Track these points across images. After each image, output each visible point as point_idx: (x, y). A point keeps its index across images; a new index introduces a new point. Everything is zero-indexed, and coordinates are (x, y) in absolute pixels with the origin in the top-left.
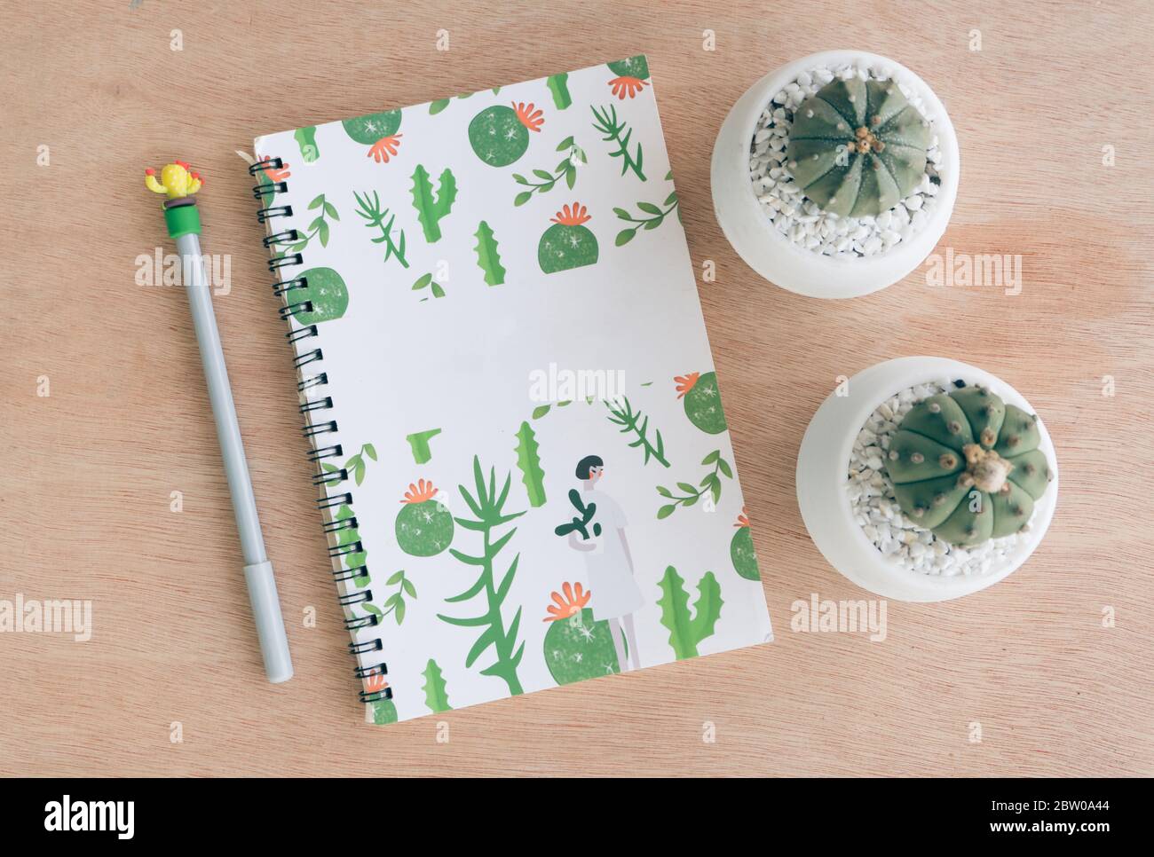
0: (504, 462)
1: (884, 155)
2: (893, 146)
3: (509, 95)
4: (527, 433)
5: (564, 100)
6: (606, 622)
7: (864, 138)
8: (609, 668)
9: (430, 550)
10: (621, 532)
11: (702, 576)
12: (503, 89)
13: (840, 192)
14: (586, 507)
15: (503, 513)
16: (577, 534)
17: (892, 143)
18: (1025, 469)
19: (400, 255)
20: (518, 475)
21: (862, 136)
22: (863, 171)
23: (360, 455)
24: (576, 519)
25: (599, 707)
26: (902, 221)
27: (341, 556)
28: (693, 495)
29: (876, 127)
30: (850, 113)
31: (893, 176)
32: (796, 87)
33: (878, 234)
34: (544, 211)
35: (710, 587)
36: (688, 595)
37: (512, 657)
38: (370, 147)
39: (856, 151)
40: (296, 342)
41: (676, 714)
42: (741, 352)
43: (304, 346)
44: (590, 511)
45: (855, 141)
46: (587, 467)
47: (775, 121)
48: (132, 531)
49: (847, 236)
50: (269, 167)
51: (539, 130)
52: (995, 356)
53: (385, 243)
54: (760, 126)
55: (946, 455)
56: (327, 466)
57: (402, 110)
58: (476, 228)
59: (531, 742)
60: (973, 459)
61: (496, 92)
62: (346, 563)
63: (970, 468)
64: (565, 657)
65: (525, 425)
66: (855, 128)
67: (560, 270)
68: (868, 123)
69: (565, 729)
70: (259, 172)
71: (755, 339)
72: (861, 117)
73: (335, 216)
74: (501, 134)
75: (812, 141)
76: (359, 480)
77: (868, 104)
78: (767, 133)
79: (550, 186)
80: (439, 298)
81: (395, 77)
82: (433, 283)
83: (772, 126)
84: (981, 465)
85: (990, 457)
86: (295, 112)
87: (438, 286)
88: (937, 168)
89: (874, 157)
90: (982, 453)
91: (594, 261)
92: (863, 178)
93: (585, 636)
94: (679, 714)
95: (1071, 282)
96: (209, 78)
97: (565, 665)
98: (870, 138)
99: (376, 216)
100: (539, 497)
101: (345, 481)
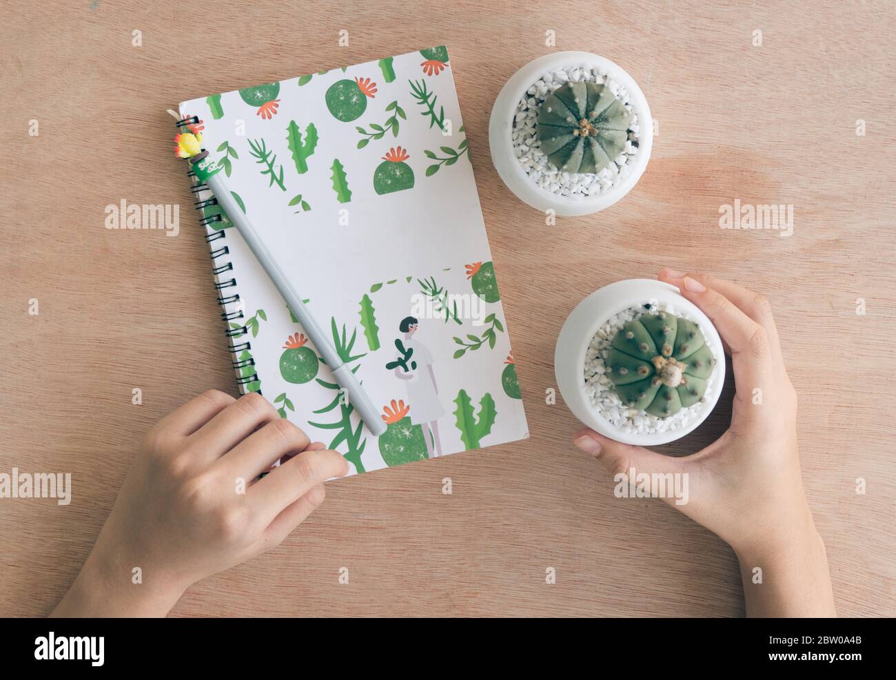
0: (352, 321)
1: (598, 137)
2: (604, 131)
3: (354, 72)
4: (367, 302)
5: (391, 76)
6: (420, 426)
7: (585, 127)
8: (422, 455)
9: (303, 379)
10: (430, 367)
11: (483, 396)
12: (349, 68)
13: (569, 161)
14: (406, 351)
15: (351, 355)
16: (401, 368)
17: (603, 129)
18: (694, 365)
19: (280, 183)
20: (361, 329)
21: (583, 125)
22: (584, 148)
23: (256, 317)
24: (399, 359)
25: (417, 478)
26: (613, 172)
27: (244, 385)
28: (477, 343)
29: (593, 119)
30: (575, 110)
31: (604, 150)
32: (542, 83)
33: (597, 181)
34: (378, 152)
35: (488, 402)
36: (474, 408)
37: (358, 449)
38: (258, 109)
39: (580, 135)
40: (211, 242)
41: (467, 482)
42: (511, 245)
43: (216, 245)
44: (409, 353)
45: (579, 128)
46: (407, 324)
47: (529, 106)
48: (104, 366)
49: (577, 183)
50: (190, 123)
51: (373, 97)
52: (680, 246)
53: (270, 174)
54: (519, 109)
55: (641, 367)
56: (233, 325)
57: (280, 82)
58: (332, 164)
59: (372, 501)
60: (659, 366)
61: (344, 70)
62: (247, 388)
63: (658, 372)
64: (393, 448)
65: (366, 297)
66: (579, 119)
67: (389, 192)
68: (587, 117)
69: (395, 492)
70: (183, 126)
71: (521, 236)
72: (582, 113)
73: (236, 156)
74: (348, 99)
75: (551, 127)
76: (255, 334)
77: (588, 102)
78: (523, 115)
79: (382, 134)
80: (307, 212)
81: (275, 57)
82: (303, 201)
83: (527, 110)
84: (664, 370)
85: (670, 363)
86: (205, 82)
87: (307, 204)
88: (636, 136)
89: (592, 139)
90: (664, 361)
91: (412, 187)
92: (585, 152)
93: (406, 435)
94: (470, 482)
95: (732, 196)
96: (147, 58)
97: (392, 454)
98: (588, 127)
99: (263, 156)
100: (375, 344)
101: (246, 334)
